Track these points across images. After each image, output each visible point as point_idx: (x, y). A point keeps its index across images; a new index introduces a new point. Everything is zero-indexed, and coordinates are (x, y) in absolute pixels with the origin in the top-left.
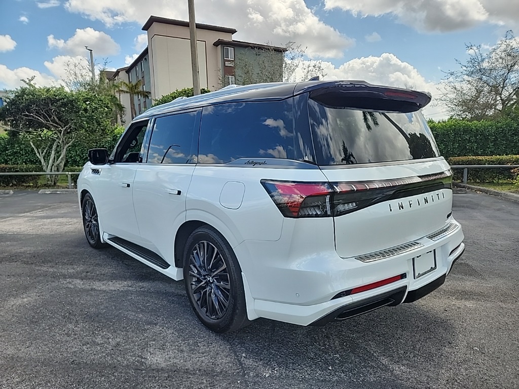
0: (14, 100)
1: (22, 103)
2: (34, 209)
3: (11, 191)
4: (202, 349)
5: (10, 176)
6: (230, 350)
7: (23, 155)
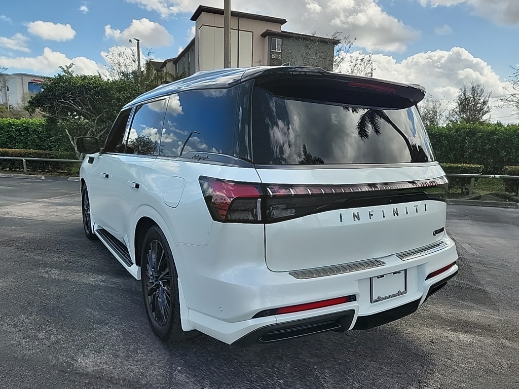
0: (51, 87)
1: (59, 90)
2: (55, 195)
3: (43, 176)
4: (139, 357)
5: (46, 162)
6: (168, 361)
7: (65, 142)
